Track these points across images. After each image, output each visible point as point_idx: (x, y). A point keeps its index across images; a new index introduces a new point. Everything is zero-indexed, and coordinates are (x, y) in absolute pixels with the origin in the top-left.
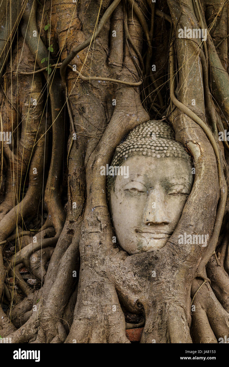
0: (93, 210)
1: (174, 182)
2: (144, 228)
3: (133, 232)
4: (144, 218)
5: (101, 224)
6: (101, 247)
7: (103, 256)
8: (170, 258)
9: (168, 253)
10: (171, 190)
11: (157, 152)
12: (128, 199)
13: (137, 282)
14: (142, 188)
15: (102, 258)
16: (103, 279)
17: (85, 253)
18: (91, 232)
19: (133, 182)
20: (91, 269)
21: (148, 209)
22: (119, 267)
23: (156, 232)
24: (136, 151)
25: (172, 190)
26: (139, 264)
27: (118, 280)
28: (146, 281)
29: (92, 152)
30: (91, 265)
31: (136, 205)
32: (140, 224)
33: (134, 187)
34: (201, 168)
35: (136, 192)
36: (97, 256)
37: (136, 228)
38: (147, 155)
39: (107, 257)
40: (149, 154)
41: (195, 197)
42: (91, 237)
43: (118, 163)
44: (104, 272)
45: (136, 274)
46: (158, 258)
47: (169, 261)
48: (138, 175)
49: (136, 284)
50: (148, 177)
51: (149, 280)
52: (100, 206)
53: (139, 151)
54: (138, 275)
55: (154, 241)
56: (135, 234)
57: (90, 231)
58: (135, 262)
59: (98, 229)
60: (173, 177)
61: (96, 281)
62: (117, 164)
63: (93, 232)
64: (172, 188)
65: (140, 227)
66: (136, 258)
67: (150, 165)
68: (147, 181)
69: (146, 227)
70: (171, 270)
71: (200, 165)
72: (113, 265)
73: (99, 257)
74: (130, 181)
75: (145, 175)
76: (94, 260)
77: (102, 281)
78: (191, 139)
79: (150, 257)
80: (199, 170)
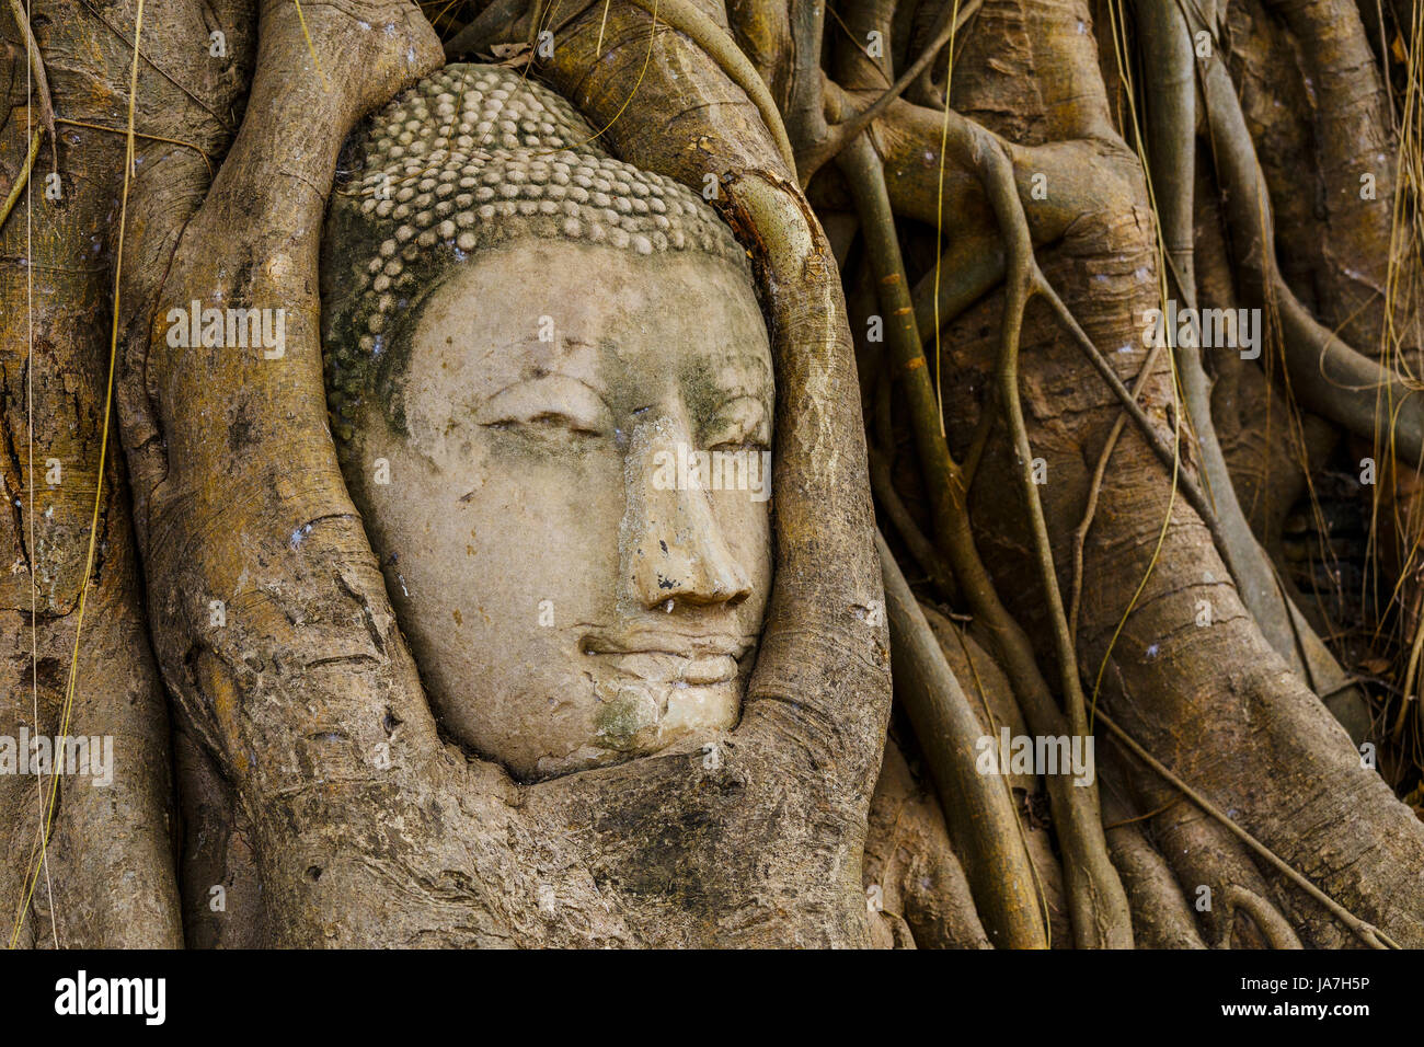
0: (297, 537)
1: (730, 385)
2: (640, 629)
3: (569, 653)
4: (632, 571)
5: (369, 616)
6: (402, 741)
7: (425, 789)
8: (803, 781)
9: (786, 758)
10: (721, 424)
11: (631, 223)
12: (515, 473)
13: (622, 924)
14: (595, 414)
15: (421, 799)
16: (470, 917)
17: (310, 777)
18: (323, 662)
19: (544, 381)
20: (379, 863)
21: (648, 524)
22: (512, 846)
23: (694, 646)
24: (519, 212)
25: (726, 422)
26: (619, 823)
27: (519, 915)
28: (668, 911)
29: (187, 220)
30: (372, 839)
31: (574, 507)
32: (608, 605)
33: (557, 410)
34: (822, 311)
35: (563, 434)
36: (395, 789)
37: (588, 630)
38: (585, 238)
39: (442, 792)
40: (599, 231)
41: (832, 464)
42: (333, 687)
43: (408, 277)
44: (461, 874)
45: (605, 877)
46: (736, 784)
47: (796, 798)
48: (570, 343)
49: (616, 933)
50: (620, 352)
51: (689, 905)
52: (341, 516)
53: (539, 213)
54: (622, 881)
55: (691, 697)
56: (582, 664)
57: (314, 653)
58: (599, 815)
59: (359, 643)
60: (728, 358)
61: (431, 926)
62: (405, 285)
63: (337, 660)
64: (722, 414)
65: (608, 621)
66: (603, 791)
67: (615, 290)
68: (615, 375)
69: (649, 621)
70: (813, 848)
71: (815, 299)
72: (483, 836)
73: (404, 793)
74: (527, 374)
75: (607, 345)
76: (380, 815)
77: (465, 929)
78: (751, 162)
79: (692, 785)
80: (813, 324)
